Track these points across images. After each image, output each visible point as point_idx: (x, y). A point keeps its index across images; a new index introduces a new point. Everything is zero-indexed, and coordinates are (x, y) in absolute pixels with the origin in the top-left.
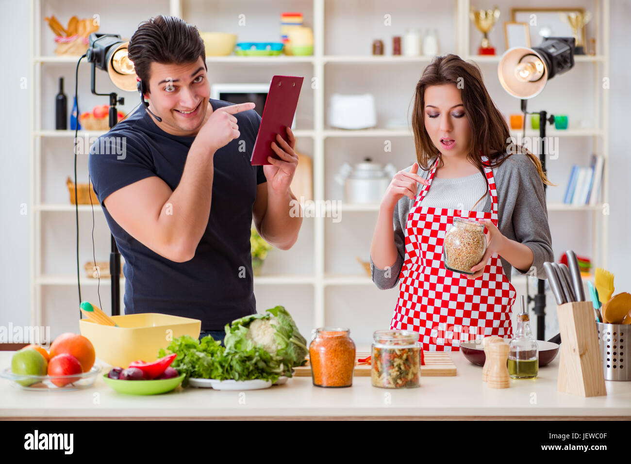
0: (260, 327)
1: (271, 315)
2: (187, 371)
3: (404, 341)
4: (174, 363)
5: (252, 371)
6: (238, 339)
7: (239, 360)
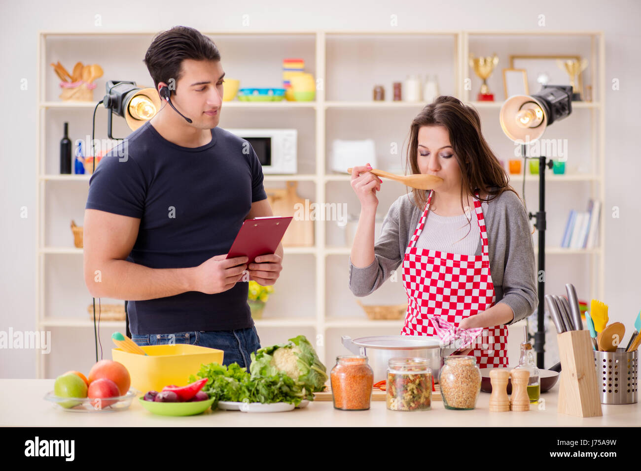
0: (283, 355)
1: (293, 344)
2: (216, 394)
3: (416, 367)
4: (204, 388)
5: (277, 394)
6: (262, 366)
7: (265, 385)
